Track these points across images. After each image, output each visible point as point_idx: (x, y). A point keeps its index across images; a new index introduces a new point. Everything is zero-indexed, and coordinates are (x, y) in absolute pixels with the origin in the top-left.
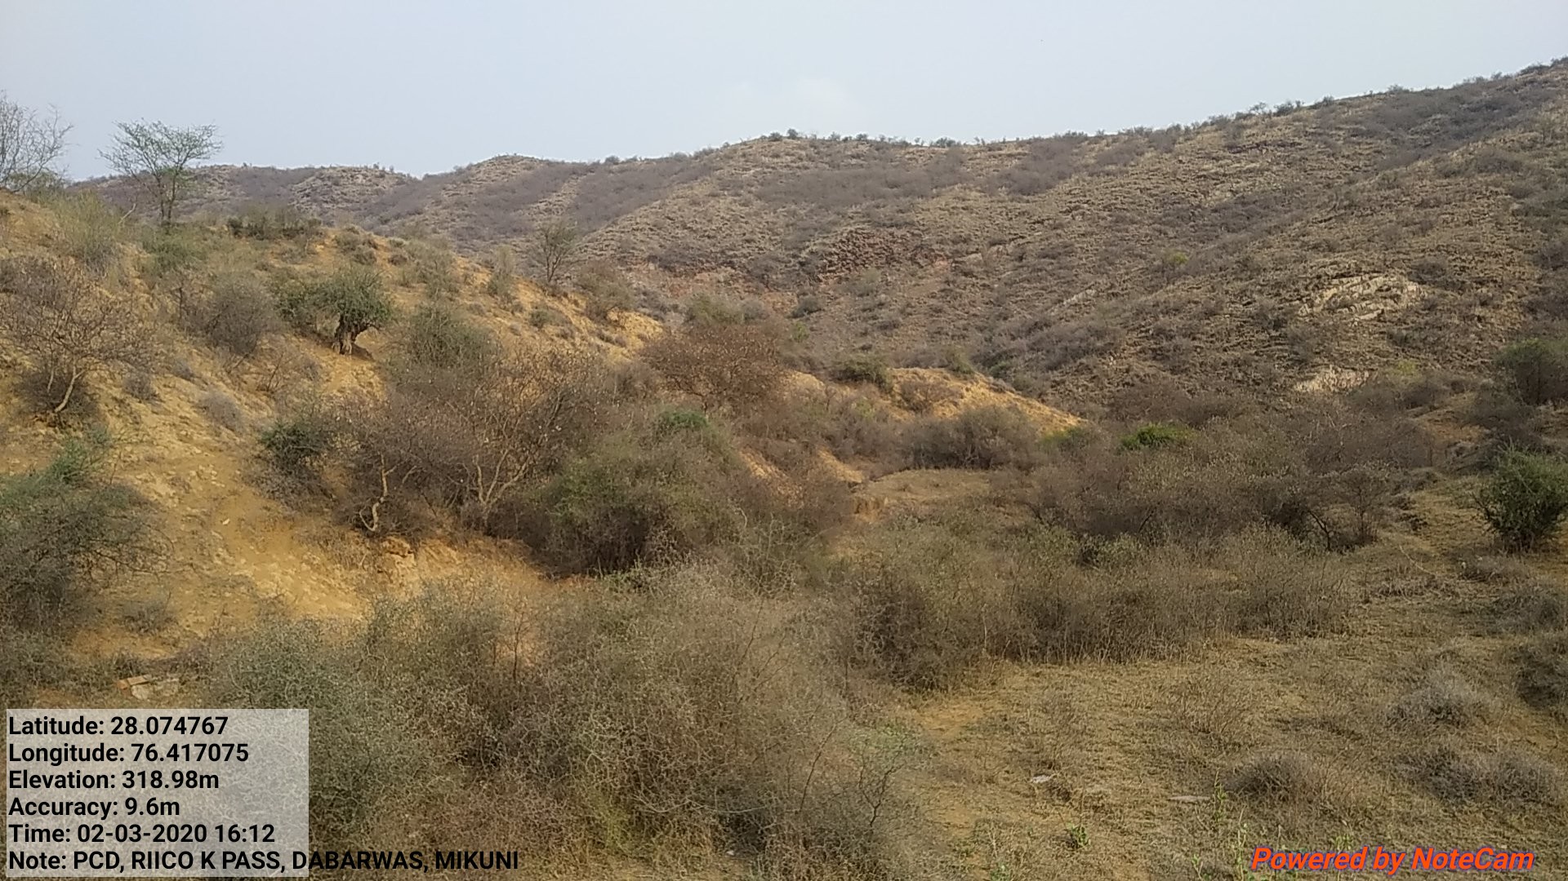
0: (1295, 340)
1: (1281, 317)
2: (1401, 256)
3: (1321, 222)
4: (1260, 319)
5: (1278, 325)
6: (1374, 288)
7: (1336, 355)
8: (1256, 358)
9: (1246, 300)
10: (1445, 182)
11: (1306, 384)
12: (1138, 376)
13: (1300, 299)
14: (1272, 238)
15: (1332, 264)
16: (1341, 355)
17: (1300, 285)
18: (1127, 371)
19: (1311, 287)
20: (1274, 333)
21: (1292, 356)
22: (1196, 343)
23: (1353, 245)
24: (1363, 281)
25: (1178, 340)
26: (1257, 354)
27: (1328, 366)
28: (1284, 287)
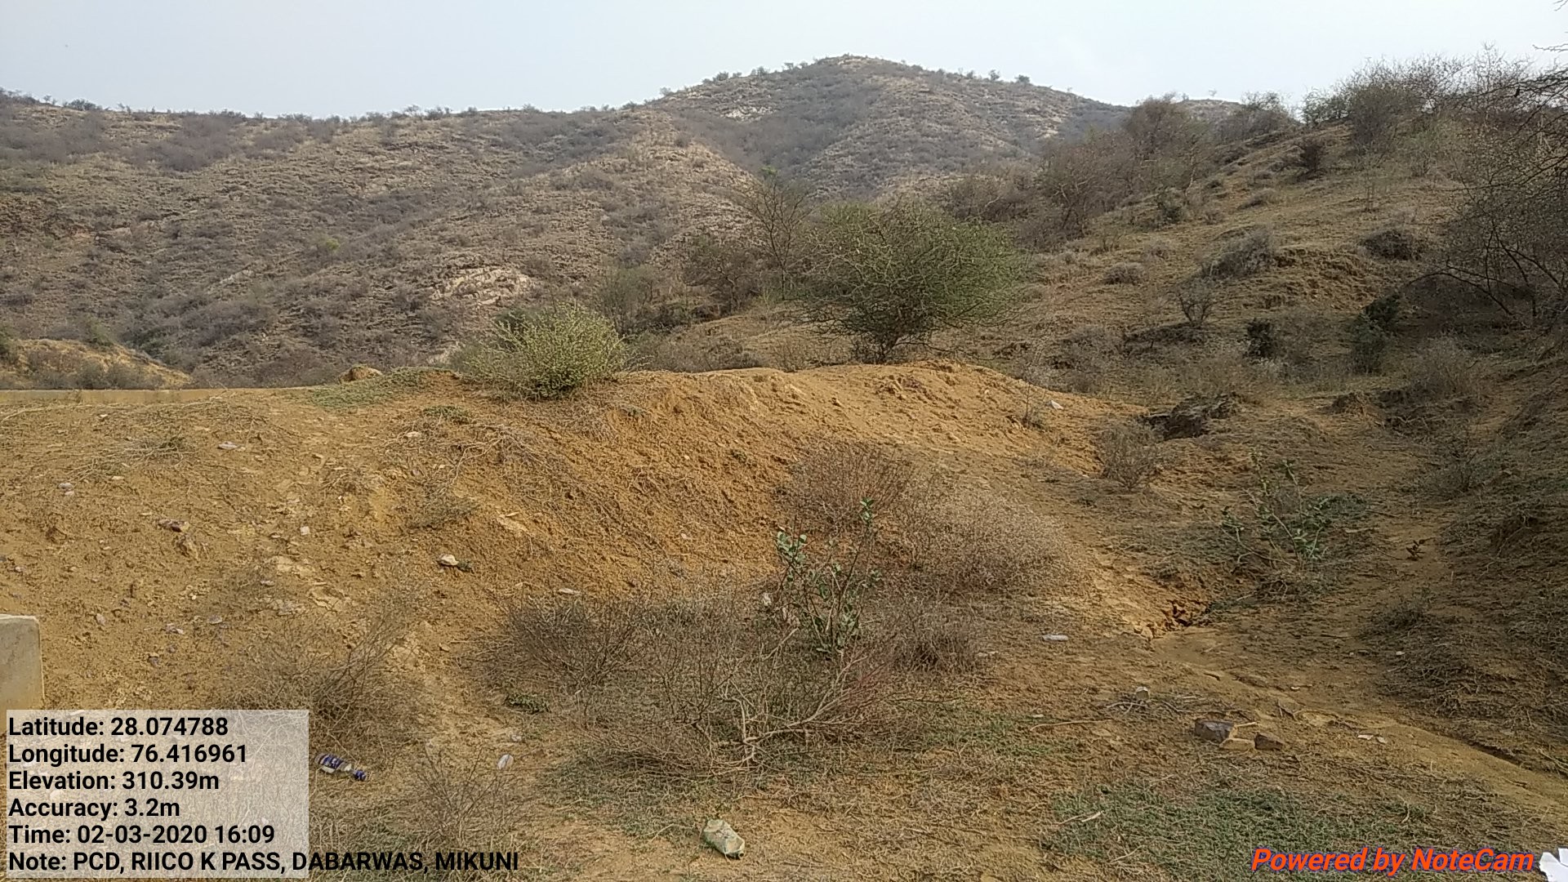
0: (429, 320)
1: (417, 300)
2: (517, 253)
3: (458, 220)
4: (399, 302)
5: (414, 307)
6: (493, 278)
7: (461, 333)
8: (395, 335)
9: (388, 284)
10: (556, 193)
11: (437, 358)
12: (288, 351)
13: (433, 286)
14: (415, 230)
15: (461, 256)
16: (466, 333)
17: (434, 273)
18: (279, 346)
19: (442, 275)
20: (411, 314)
21: (426, 334)
22: (344, 322)
23: (480, 241)
24: (485, 272)
25: (325, 319)
26: (396, 332)
27: (454, 343)
28: (421, 274)
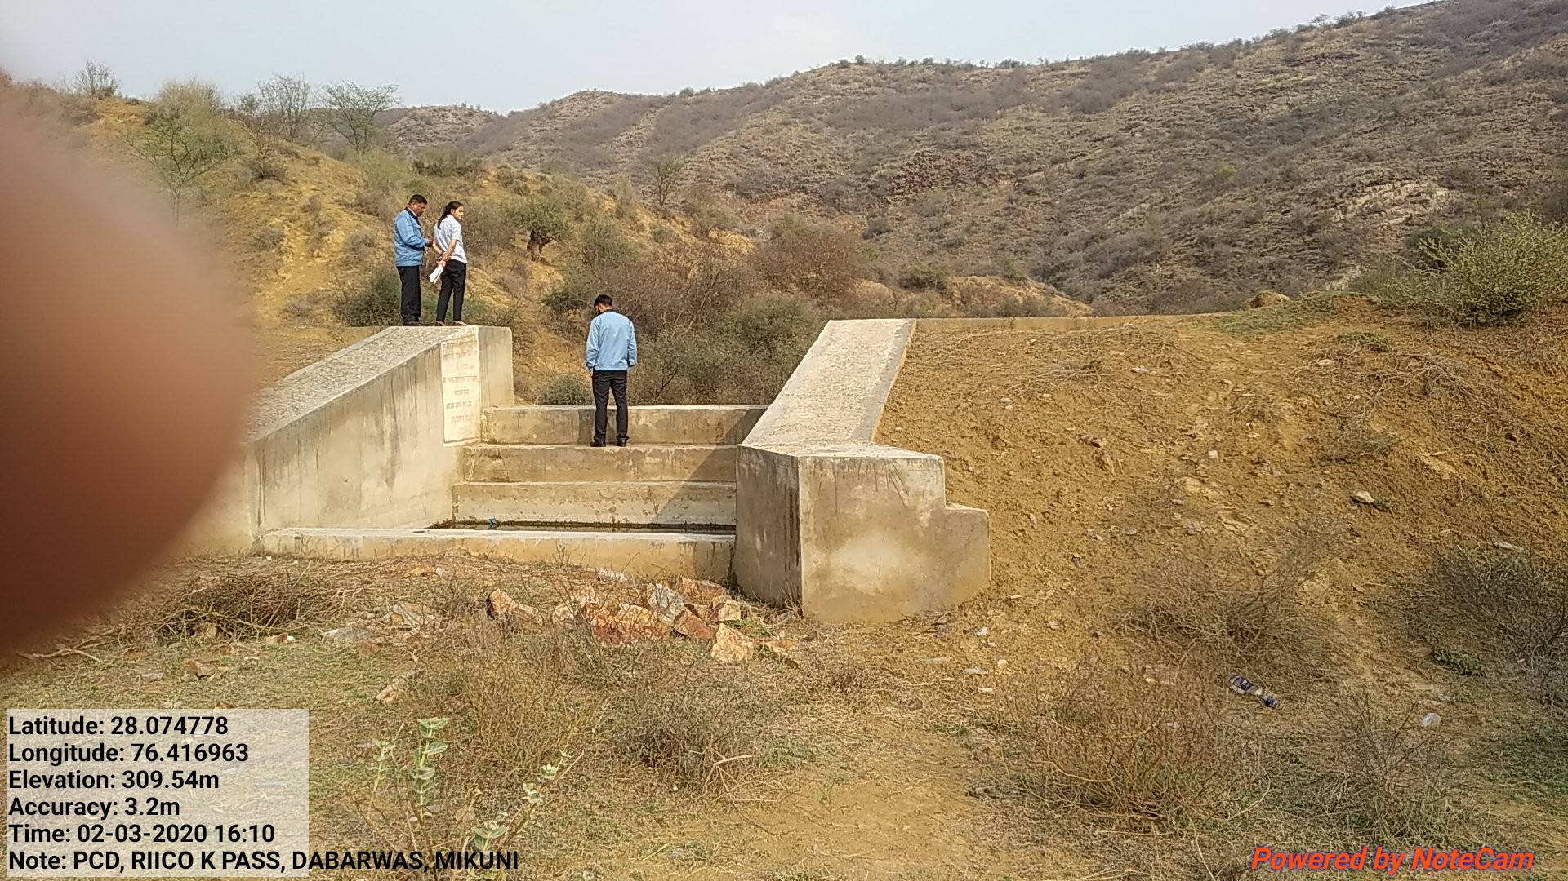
0: (1327, 243)
1: (1315, 223)
2: (1435, 163)
3: (1366, 133)
4: (1296, 226)
5: (1312, 230)
6: (1404, 194)
7: (1363, 257)
8: (1290, 261)
9: (1284, 208)
10: (1490, 89)
11: (1334, 283)
12: (1180, 281)
13: (1334, 207)
14: (1317, 149)
15: (1367, 172)
16: (1369, 256)
17: (1336, 194)
18: (1172, 276)
19: (1345, 195)
20: (1308, 238)
21: (1322, 259)
22: (1236, 249)
23: (1391, 154)
24: (1394, 188)
25: (1218, 247)
26: (1290, 258)
27: (1354, 267)
28: (1321, 195)
